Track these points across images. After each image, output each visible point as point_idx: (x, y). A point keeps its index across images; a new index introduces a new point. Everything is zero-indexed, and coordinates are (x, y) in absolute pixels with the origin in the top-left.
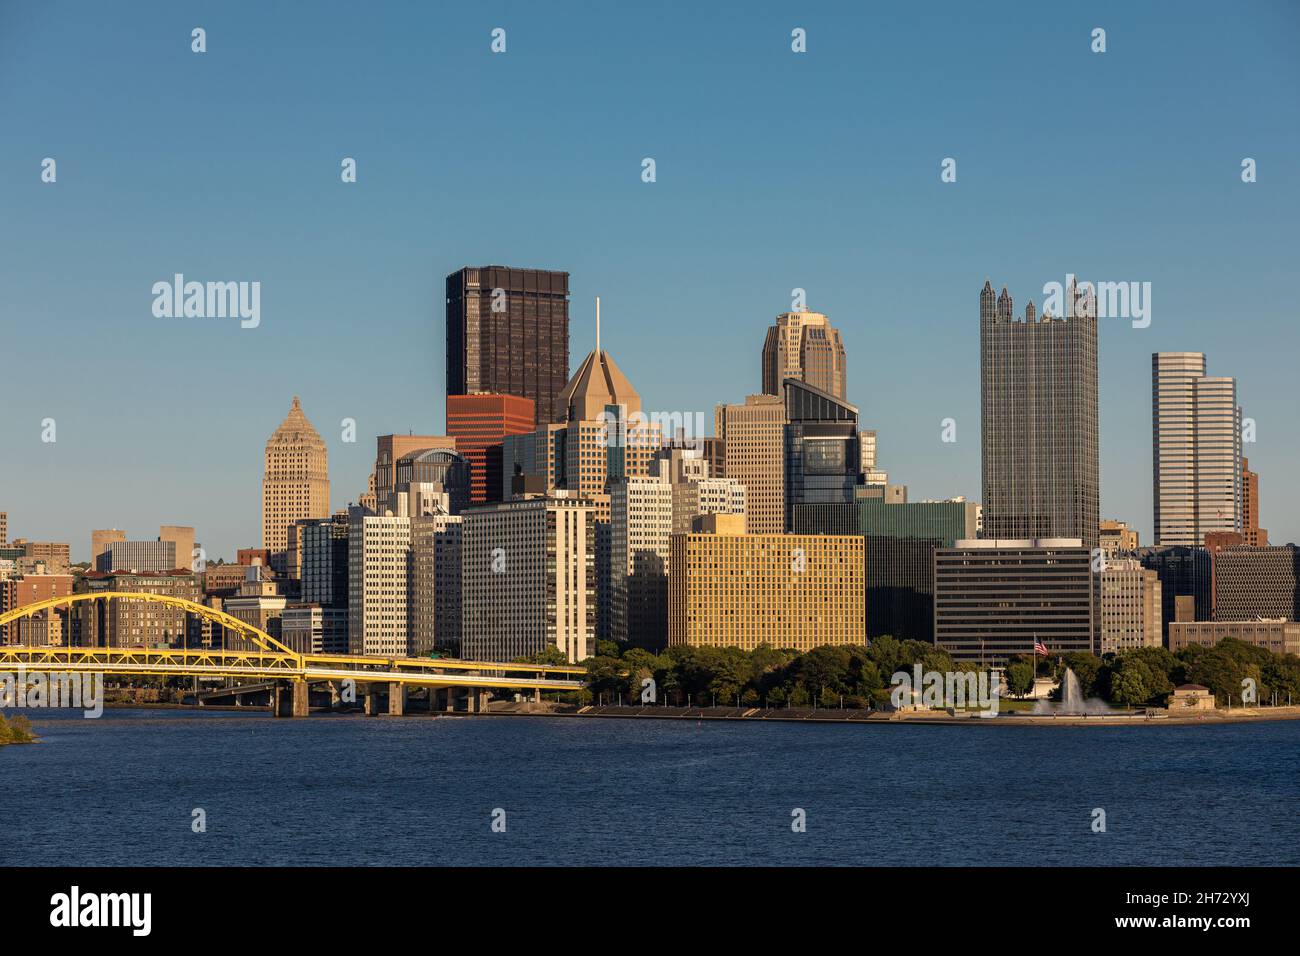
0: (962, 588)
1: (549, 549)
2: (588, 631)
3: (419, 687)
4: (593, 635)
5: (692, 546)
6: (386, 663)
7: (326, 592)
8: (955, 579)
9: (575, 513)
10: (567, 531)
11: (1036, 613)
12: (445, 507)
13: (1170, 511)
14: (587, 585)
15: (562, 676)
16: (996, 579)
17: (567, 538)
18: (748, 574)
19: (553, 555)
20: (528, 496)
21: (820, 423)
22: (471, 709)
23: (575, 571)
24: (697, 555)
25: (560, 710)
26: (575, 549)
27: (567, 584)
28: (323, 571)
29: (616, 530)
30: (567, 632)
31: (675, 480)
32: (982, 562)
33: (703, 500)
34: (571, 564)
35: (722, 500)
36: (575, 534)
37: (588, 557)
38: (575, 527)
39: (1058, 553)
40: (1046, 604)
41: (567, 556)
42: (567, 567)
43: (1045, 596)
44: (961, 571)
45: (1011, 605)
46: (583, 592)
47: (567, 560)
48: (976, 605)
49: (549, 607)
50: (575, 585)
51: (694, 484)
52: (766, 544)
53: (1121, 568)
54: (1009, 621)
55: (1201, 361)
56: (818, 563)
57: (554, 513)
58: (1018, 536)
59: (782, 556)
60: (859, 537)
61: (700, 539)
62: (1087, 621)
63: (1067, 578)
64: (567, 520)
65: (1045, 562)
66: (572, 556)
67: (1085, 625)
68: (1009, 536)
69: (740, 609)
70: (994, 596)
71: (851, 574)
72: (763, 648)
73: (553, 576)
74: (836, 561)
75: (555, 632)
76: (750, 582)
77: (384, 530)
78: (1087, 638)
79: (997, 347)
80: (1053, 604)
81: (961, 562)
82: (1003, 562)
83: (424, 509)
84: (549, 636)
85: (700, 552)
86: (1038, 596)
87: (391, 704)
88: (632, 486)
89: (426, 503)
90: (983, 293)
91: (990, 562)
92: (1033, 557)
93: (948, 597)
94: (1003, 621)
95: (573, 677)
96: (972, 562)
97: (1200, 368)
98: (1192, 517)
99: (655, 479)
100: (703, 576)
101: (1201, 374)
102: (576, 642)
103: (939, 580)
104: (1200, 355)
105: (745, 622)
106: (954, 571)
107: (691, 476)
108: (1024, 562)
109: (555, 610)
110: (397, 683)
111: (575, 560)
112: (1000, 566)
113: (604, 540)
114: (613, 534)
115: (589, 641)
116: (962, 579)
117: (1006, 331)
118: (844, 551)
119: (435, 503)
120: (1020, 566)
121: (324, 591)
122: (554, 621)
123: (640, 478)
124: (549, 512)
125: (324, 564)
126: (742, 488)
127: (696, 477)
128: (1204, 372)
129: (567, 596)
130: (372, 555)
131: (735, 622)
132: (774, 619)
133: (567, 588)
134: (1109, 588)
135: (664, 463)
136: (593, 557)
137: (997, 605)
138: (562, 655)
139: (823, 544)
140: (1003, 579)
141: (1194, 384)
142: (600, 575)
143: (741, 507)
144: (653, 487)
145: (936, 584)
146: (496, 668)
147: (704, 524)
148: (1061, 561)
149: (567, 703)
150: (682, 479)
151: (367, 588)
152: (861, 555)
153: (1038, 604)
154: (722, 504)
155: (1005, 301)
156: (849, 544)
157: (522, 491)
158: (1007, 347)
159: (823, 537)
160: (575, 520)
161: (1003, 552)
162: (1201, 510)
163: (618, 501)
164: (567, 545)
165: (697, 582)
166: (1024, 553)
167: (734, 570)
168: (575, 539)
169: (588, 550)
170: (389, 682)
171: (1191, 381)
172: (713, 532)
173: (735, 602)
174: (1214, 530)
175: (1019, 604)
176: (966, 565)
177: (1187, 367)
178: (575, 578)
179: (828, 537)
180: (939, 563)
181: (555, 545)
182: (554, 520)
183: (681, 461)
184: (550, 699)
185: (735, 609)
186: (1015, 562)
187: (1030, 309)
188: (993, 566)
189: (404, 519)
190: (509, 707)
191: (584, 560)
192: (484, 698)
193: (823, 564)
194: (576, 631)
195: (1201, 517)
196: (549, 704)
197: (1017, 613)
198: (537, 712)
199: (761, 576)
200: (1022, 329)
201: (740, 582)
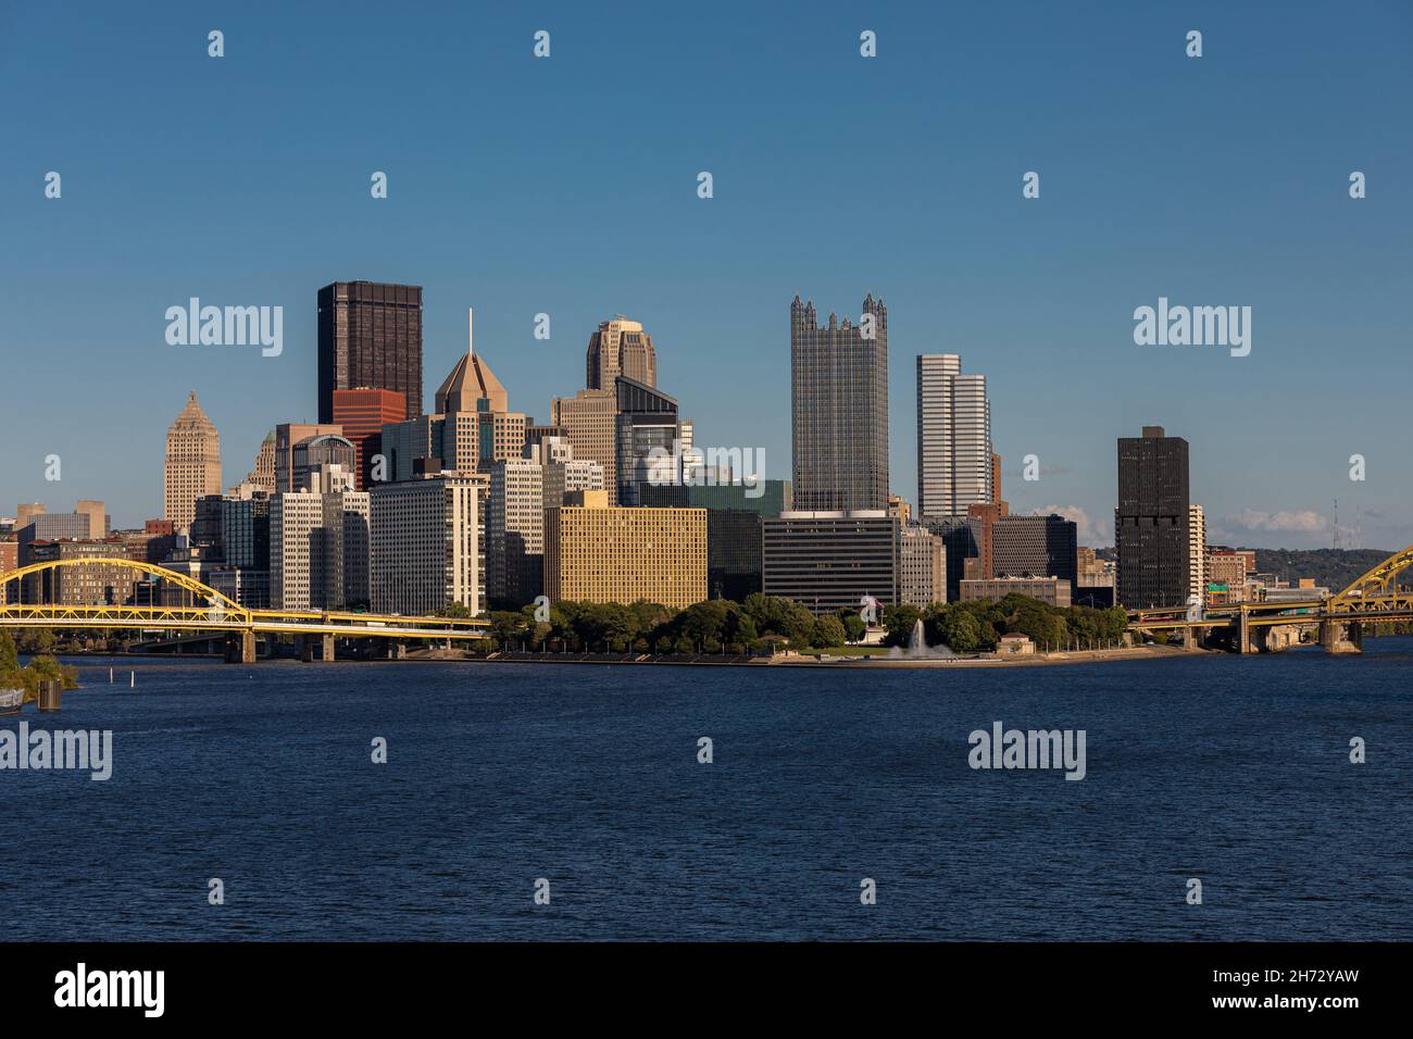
0: (785, 552)
1: (447, 520)
2: (480, 589)
3: (350, 637)
4: (484, 593)
5: (565, 518)
6: (320, 617)
7: (248, 557)
8: (779, 545)
9: (469, 490)
10: (462, 506)
11: (848, 572)
12: (351, 486)
13: (932, 486)
14: (479, 550)
15: (468, 628)
16: (814, 544)
17: (462, 511)
18: (611, 541)
19: (451, 526)
20: (427, 476)
21: (661, 413)
22: (390, 656)
23: (469, 539)
24: (569, 525)
25: (467, 656)
26: (469, 520)
27: (462, 549)
28: (246, 539)
29: (495, 504)
30: (463, 590)
31: (545, 463)
32: (803, 530)
33: (569, 478)
34: (466, 533)
35: (585, 479)
36: (469, 508)
37: (479, 526)
38: (469, 502)
39: (867, 522)
40: (856, 565)
41: (462, 526)
42: (462, 535)
43: (855, 558)
44: (785, 538)
45: (827, 565)
46: (476, 556)
47: (462, 530)
48: (798, 566)
49: (448, 569)
50: (469, 550)
51: (562, 465)
52: (626, 515)
53: (914, 535)
54: (825, 580)
55: (957, 362)
56: (668, 532)
57: (452, 490)
58: (830, 508)
59: (639, 526)
60: (702, 510)
61: (571, 511)
62: (891, 579)
63: (873, 544)
64: (462, 496)
65: (855, 530)
66: (466, 526)
67: (889, 583)
68: (815, 508)
69: (604, 570)
70: (812, 559)
71: (696, 540)
72: (638, 607)
73: (451, 543)
74: (683, 530)
75: (452, 590)
76: (613, 548)
77: (300, 505)
78: (891, 593)
79: (805, 351)
80: (862, 565)
81: (785, 531)
82: (820, 530)
83: (333, 487)
84: (448, 593)
85: (571, 523)
86: (849, 558)
87: (325, 652)
88: (509, 467)
89: (335, 481)
90: (794, 305)
91: (809, 530)
92: (846, 526)
93: (774, 559)
94: (820, 580)
95: (477, 628)
96: (794, 530)
97: (957, 368)
98: (950, 492)
99: (528, 461)
100: (573, 542)
101: (957, 373)
102: (470, 599)
103: (767, 545)
104: (956, 357)
105: (609, 581)
106: (779, 538)
107: (558, 459)
108: (838, 530)
109: (452, 572)
110: (330, 634)
111: (469, 529)
112: (817, 533)
113: (491, 510)
114: (493, 508)
115: (480, 598)
116: (786, 545)
117: (813, 337)
118: (689, 521)
119: (343, 481)
120: (834, 533)
121: (246, 556)
122: (451, 581)
123: (515, 460)
124: (448, 490)
125: (246, 533)
126: (600, 469)
127: (563, 459)
128: (959, 370)
129: (462, 560)
130: (290, 526)
131: (600, 581)
132: (632, 578)
133: (462, 554)
134: (905, 552)
135: (536, 447)
136: (484, 527)
137: (815, 566)
138: (466, 610)
139: (673, 515)
140: (820, 544)
141: (952, 381)
142: (486, 544)
143: (599, 484)
144: (527, 467)
145: (764, 549)
146: (414, 621)
147: (575, 498)
148: (868, 529)
149: (476, 651)
150: (551, 461)
151: (285, 554)
152: (704, 525)
153: (850, 565)
154: (585, 482)
155: (809, 312)
156: (694, 515)
157: (422, 471)
158: (813, 350)
159: (673, 509)
160: (469, 496)
161: (820, 522)
162: (957, 486)
163: (497, 480)
164: (462, 517)
165: (569, 548)
166: (837, 523)
167: (600, 537)
168: (469, 512)
169: (480, 521)
170: (323, 634)
171: (949, 378)
172: (582, 505)
173: (600, 564)
174: (975, 502)
175: (833, 565)
176: (788, 533)
177: (946, 367)
178: (469, 544)
179: (677, 510)
180: (767, 531)
181: (452, 517)
182: (452, 496)
183: (549, 446)
184: (459, 647)
185: (600, 570)
186: (831, 530)
187: (832, 319)
188: (812, 533)
189: (316, 495)
190: (425, 653)
191: (476, 529)
192: (402, 648)
193: (673, 531)
194: (470, 589)
195: (957, 491)
196: (458, 651)
197: (832, 573)
198: (449, 658)
199: (621, 542)
200: (826, 336)
201: (604, 547)
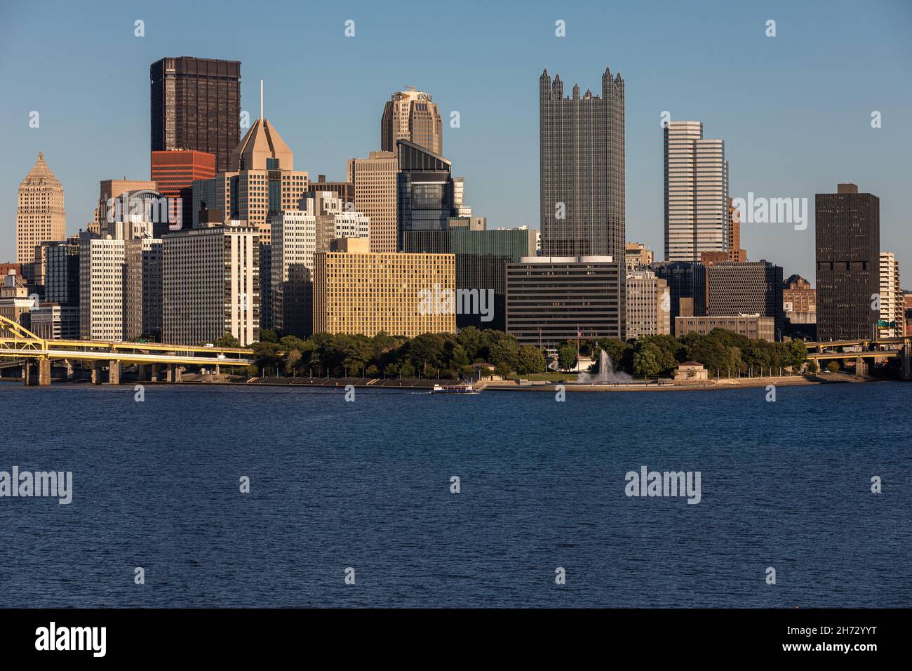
0: (526, 292)
1: (226, 263)
2: (254, 323)
3: (131, 363)
4: (258, 326)
5: (330, 261)
6: (107, 346)
7: (63, 295)
8: (520, 286)
9: (245, 237)
10: (239, 251)
11: (579, 310)
12: (150, 233)
13: (677, 236)
14: (254, 289)
15: (236, 356)
16: (550, 285)
17: (239, 256)
18: (371, 281)
19: (229, 268)
20: (211, 225)
21: (424, 172)
22: (169, 379)
23: (245, 280)
24: (334, 268)
25: (233, 380)
26: (245, 263)
27: (239, 288)
28: (61, 279)
29: (275, 250)
30: (239, 323)
31: (318, 213)
32: (540, 273)
33: (338, 227)
34: (242, 274)
35: (352, 228)
36: (245, 253)
37: (254, 269)
38: (245, 247)
39: (595, 266)
40: (586, 304)
41: (239, 268)
42: (239, 276)
43: (586, 297)
44: (526, 279)
45: (561, 304)
46: (250, 295)
47: (239, 271)
48: (536, 304)
49: (226, 305)
50: (245, 289)
51: (332, 216)
52: (384, 259)
53: (641, 277)
54: (560, 316)
55: (699, 128)
56: (422, 274)
57: (230, 237)
58: (566, 254)
59: (395, 269)
60: (451, 255)
61: (336, 256)
62: (616, 316)
63: (601, 285)
64: (239, 242)
65: (586, 273)
66: (242, 268)
67: (615, 319)
68: (559, 254)
69: (365, 307)
70: (549, 298)
71: (446, 281)
72: (382, 335)
73: (229, 283)
74: (434, 272)
75: (230, 323)
76: (372, 288)
77: (106, 250)
78: (616, 328)
79: (552, 117)
80: (592, 304)
81: (525, 273)
82: (556, 273)
83: (134, 234)
84: (226, 326)
85: (336, 266)
86: (580, 297)
87: (111, 376)
88: (286, 218)
89: (136, 229)
90: (542, 78)
91: (546, 273)
92: (578, 269)
93: (515, 298)
94: (555, 316)
95: (243, 356)
96: (533, 273)
97: (699, 133)
98: (692, 241)
99: (303, 212)
100: (338, 283)
101: (699, 137)
102: (245, 331)
103: (509, 286)
104: (698, 123)
105: (369, 316)
106: (520, 279)
107: (329, 211)
108: (571, 273)
109: (230, 308)
110: (116, 361)
111: (245, 271)
112: (553, 276)
113: (266, 257)
114: (273, 253)
115: (255, 330)
116: (526, 286)
117: (558, 105)
118: (440, 265)
119: (143, 229)
120: (568, 276)
121: (61, 294)
122: (229, 316)
123: (292, 212)
124: (226, 236)
125: (61, 274)
126: (367, 219)
127: (334, 211)
128: (701, 135)
129: (239, 297)
130: (97, 268)
131: (361, 316)
132: (390, 314)
133: (239, 292)
134: (632, 292)
135: (310, 201)
136: (258, 269)
137: (551, 304)
138: (236, 340)
139: (425, 259)
140: (556, 285)
141: (694, 144)
142: (263, 282)
143: (365, 233)
144: (302, 218)
145: (507, 289)
146: (187, 350)
147: (338, 245)
148: (597, 273)
149: (237, 375)
150: (323, 213)
151: (93, 292)
152: (453, 268)
153: (581, 304)
154: (352, 231)
155: (558, 83)
156: (444, 260)
157: (207, 221)
158: (559, 117)
159: (425, 255)
160: (245, 242)
161: (556, 266)
162: (698, 236)
163: (277, 228)
164: (239, 261)
165: (334, 287)
166: (570, 267)
167: (361, 278)
168: (245, 256)
169: (255, 264)
170: (109, 360)
171: (692, 142)
172: (346, 251)
173: (361, 302)
174: (708, 250)
175: (567, 304)
176: (529, 275)
177: (689, 132)
178: (245, 284)
179: (429, 255)
180: (509, 273)
181: (230, 261)
182: (230, 242)
183: (322, 200)
184: (227, 372)
185: (361, 307)
186: (564, 273)
187: (576, 90)
188: (548, 275)
189: (120, 241)
190: (197, 378)
191: (251, 271)
192: (179, 371)
193: (425, 274)
194: (245, 323)
195: (698, 240)
196: (226, 376)
197: (566, 310)
198: (217, 381)
199: (380, 283)
200: (570, 104)
201: (365, 287)
